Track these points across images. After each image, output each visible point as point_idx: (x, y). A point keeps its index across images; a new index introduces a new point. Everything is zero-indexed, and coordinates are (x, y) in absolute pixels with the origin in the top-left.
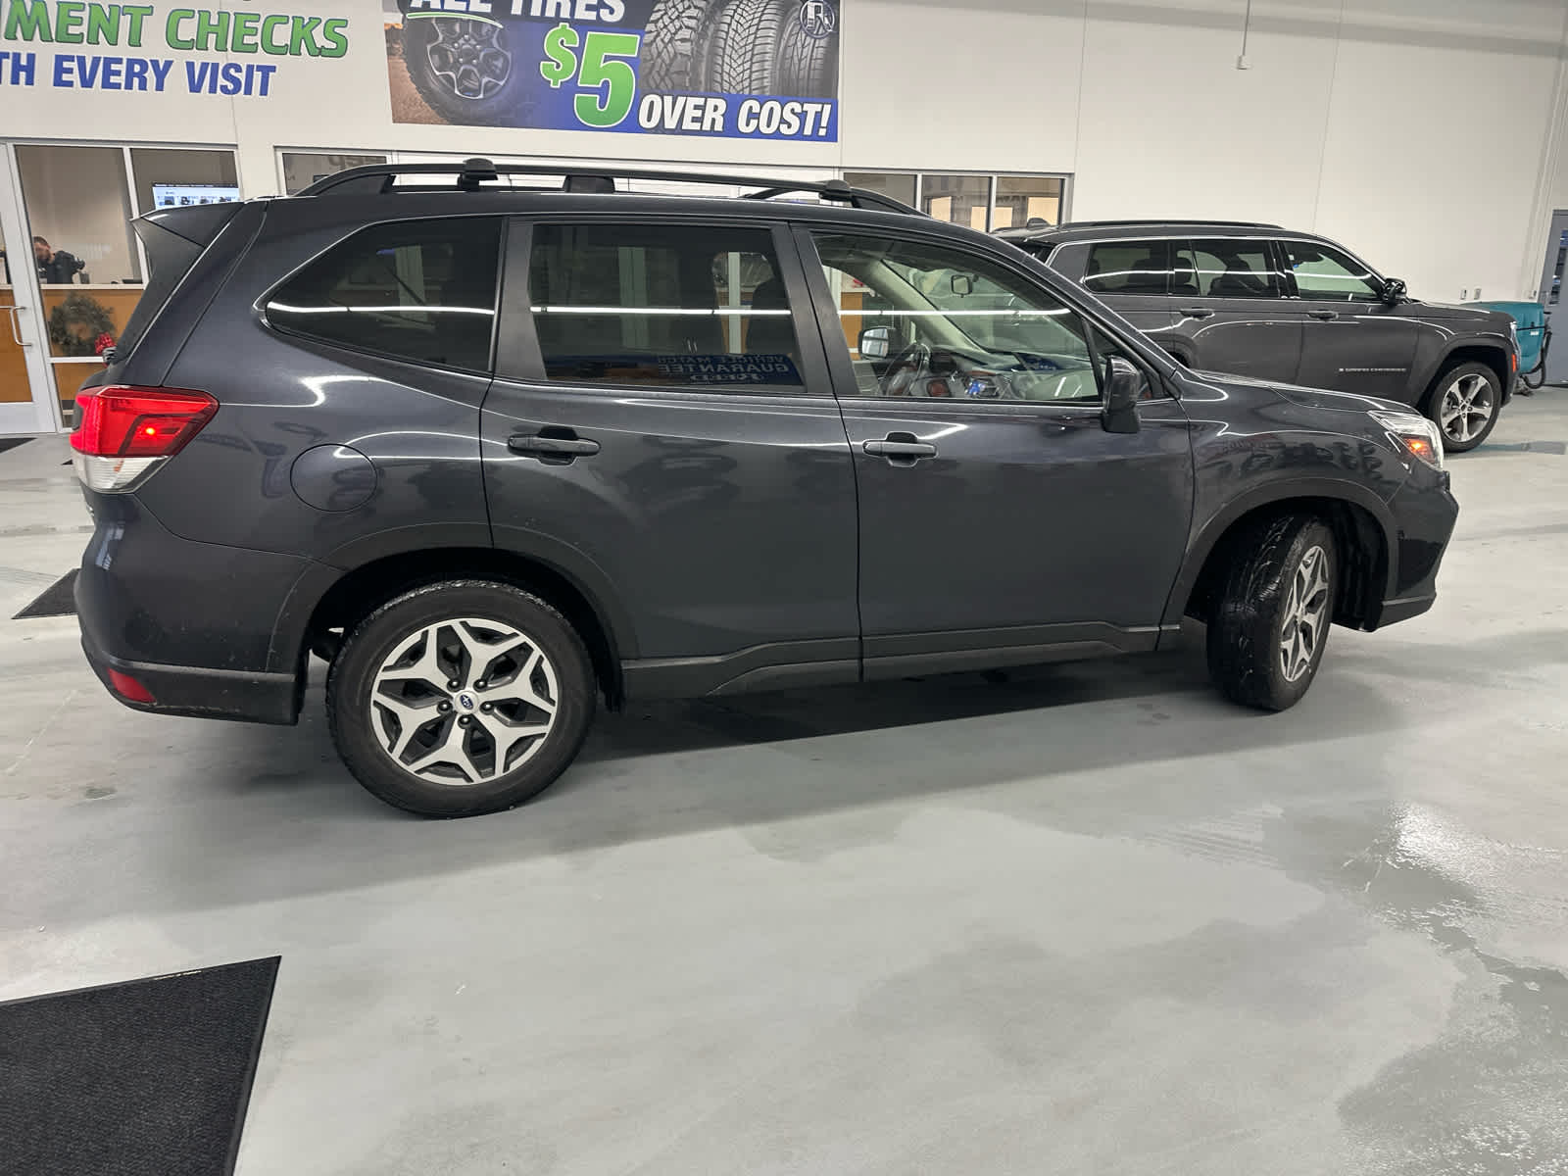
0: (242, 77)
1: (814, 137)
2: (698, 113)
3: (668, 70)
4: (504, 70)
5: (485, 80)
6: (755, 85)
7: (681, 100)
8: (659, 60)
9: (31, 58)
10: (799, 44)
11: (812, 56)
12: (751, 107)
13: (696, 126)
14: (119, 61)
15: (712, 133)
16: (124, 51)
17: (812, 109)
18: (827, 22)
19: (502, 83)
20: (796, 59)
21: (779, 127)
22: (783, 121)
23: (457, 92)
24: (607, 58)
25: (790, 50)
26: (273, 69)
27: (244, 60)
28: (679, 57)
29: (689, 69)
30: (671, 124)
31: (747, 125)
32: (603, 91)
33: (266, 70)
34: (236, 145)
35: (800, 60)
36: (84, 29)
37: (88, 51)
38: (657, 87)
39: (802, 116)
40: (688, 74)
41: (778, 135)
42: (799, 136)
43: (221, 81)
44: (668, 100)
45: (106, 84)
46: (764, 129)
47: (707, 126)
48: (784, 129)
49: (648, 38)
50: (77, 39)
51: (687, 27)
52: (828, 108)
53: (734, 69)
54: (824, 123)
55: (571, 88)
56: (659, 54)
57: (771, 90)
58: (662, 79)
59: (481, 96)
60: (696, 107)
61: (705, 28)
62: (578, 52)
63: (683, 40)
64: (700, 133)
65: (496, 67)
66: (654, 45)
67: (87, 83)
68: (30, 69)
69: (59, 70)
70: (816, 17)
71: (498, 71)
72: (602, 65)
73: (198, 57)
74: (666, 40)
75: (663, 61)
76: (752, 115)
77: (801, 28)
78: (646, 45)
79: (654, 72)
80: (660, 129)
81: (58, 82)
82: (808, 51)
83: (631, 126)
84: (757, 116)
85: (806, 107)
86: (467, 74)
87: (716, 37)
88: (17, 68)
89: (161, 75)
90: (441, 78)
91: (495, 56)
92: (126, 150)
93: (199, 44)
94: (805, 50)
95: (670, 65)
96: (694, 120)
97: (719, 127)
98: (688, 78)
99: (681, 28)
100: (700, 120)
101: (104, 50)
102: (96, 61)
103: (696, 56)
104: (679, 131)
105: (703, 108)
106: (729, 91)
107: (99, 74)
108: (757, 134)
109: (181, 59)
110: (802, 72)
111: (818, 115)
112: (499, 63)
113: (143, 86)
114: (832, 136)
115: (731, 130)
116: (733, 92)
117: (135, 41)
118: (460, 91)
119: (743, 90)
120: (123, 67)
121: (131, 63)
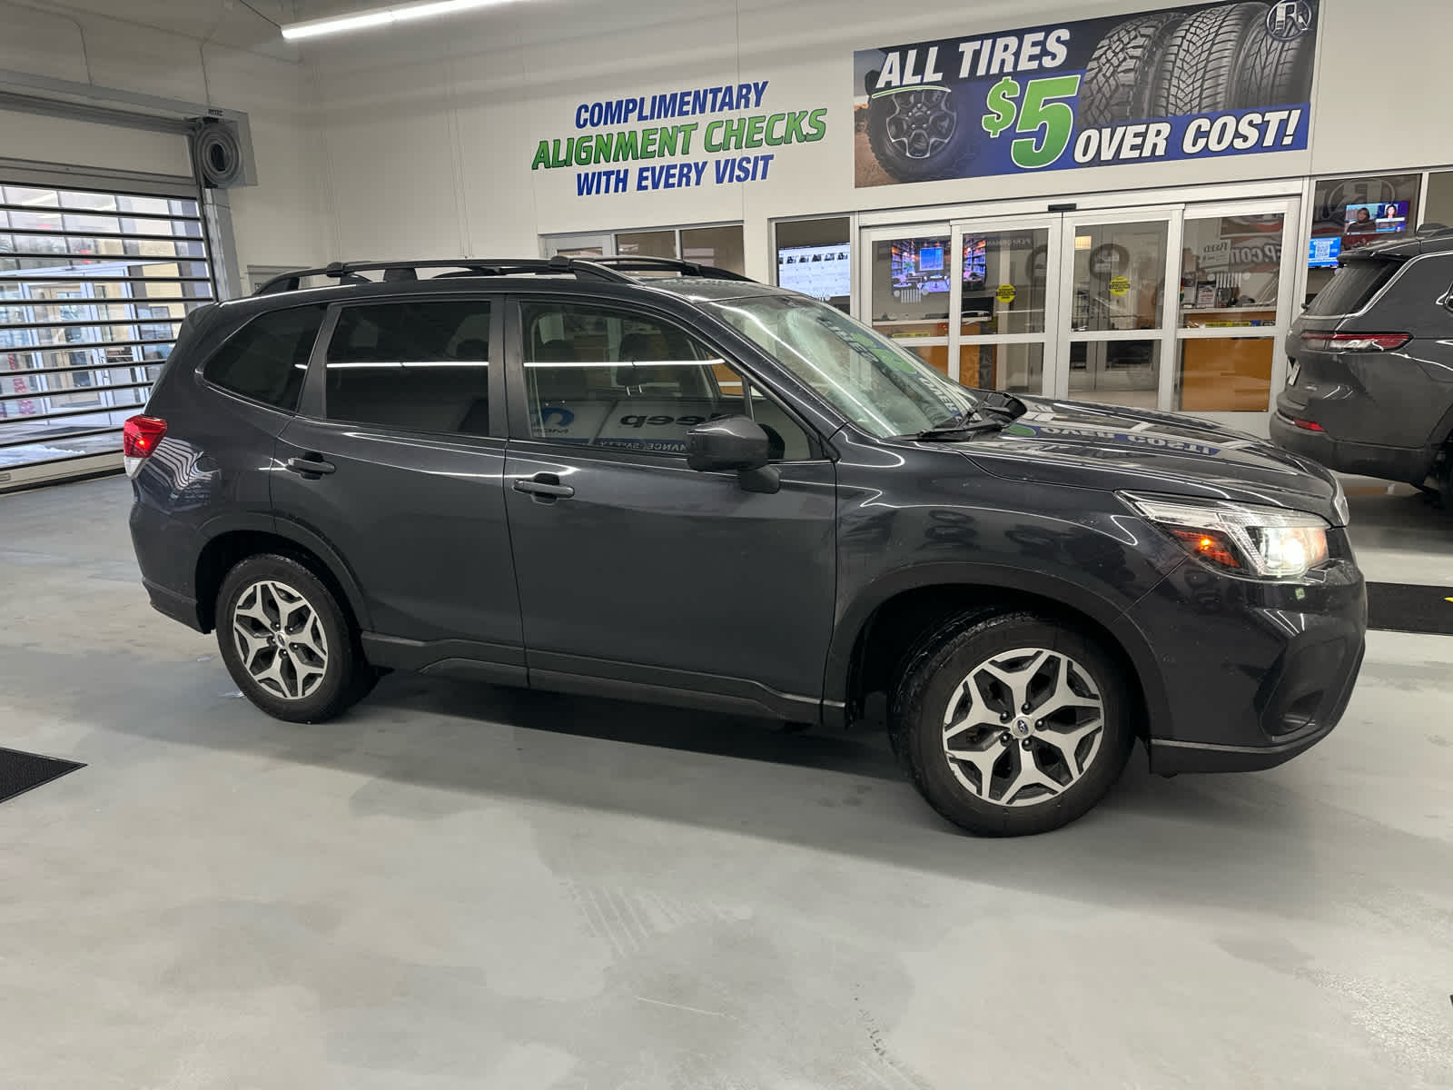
0: (750, 167)
1: (1278, 146)
2: (1139, 141)
3: (1108, 103)
4: (949, 130)
5: (932, 140)
6: (1205, 102)
7: (1120, 131)
8: (1100, 95)
9: (626, 172)
10: (1263, 51)
11: (1279, 60)
12: (1200, 126)
13: (1136, 154)
14: (675, 167)
15: (1153, 158)
16: (679, 159)
17: (1274, 118)
18: (1301, 20)
19: (946, 141)
20: (1258, 68)
21: (1232, 142)
22: (1237, 135)
23: (908, 154)
24: (1046, 102)
25: (1250, 61)
26: (771, 157)
27: (752, 153)
28: (1121, 88)
29: (1130, 99)
30: (1107, 155)
31: (1194, 145)
32: (1040, 135)
33: (767, 159)
34: (742, 221)
35: (1263, 69)
36: (656, 147)
37: (657, 162)
38: (1096, 121)
39: (1262, 128)
40: (1130, 105)
41: (1231, 151)
42: (1259, 148)
43: (737, 172)
44: (1106, 132)
45: (667, 185)
46: (1214, 146)
47: (1147, 152)
48: (1239, 144)
49: (1089, 76)
50: (651, 155)
51: (1132, 57)
52: (1296, 114)
53: (1182, 89)
54: (1290, 130)
55: (1009, 135)
56: (1100, 89)
57: (1224, 106)
58: (1102, 112)
59: (928, 155)
60: (1136, 135)
61: (1152, 54)
62: (1019, 101)
63: (1125, 71)
64: (1140, 160)
65: (942, 127)
66: (1095, 81)
67: (655, 186)
68: (624, 181)
69: (641, 178)
70: (1287, 18)
71: (944, 131)
72: (1041, 109)
73: (722, 156)
74: (1108, 74)
75: (1104, 94)
76: (1200, 134)
77: (1267, 33)
78: (1086, 83)
79: (1093, 107)
80: (1096, 161)
81: (640, 187)
82: (1274, 56)
83: (1067, 162)
84: (1207, 134)
85: (1268, 116)
86: (918, 137)
87: (1163, 61)
88: (618, 180)
89: (699, 173)
90: (896, 145)
91: (942, 118)
92: (677, 231)
93: (724, 146)
94: (1271, 56)
95: (1111, 97)
96: (1133, 148)
97: (1160, 151)
98: (1129, 108)
99: (1125, 59)
100: (1140, 147)
101: (667, 160)
102: (662, 168)
103: (1139, 85)
104: (1116, 160)
105: (1144, 135)
106: (1175, 115)
107: (662, 178)
108: (1206, 152)
109: (712, 158)
110: (1265, 81)
111: (1283, 124)
112: (946, 124)
113: (688, 184)
114: (1300, 141)
115: (1174, 151)
116: (1179, 113)
117: (685, 152)
118: (911, 154)
119: (1191, 110)
120: (676, 171)
121: (682, 166)
